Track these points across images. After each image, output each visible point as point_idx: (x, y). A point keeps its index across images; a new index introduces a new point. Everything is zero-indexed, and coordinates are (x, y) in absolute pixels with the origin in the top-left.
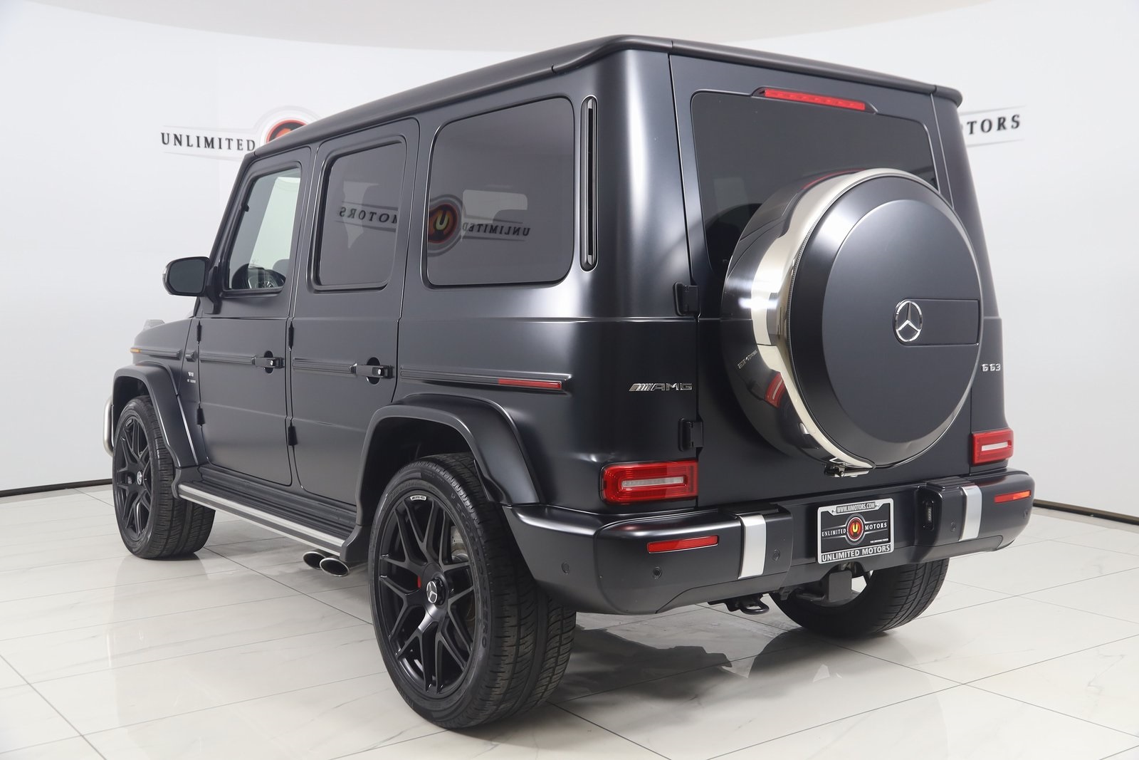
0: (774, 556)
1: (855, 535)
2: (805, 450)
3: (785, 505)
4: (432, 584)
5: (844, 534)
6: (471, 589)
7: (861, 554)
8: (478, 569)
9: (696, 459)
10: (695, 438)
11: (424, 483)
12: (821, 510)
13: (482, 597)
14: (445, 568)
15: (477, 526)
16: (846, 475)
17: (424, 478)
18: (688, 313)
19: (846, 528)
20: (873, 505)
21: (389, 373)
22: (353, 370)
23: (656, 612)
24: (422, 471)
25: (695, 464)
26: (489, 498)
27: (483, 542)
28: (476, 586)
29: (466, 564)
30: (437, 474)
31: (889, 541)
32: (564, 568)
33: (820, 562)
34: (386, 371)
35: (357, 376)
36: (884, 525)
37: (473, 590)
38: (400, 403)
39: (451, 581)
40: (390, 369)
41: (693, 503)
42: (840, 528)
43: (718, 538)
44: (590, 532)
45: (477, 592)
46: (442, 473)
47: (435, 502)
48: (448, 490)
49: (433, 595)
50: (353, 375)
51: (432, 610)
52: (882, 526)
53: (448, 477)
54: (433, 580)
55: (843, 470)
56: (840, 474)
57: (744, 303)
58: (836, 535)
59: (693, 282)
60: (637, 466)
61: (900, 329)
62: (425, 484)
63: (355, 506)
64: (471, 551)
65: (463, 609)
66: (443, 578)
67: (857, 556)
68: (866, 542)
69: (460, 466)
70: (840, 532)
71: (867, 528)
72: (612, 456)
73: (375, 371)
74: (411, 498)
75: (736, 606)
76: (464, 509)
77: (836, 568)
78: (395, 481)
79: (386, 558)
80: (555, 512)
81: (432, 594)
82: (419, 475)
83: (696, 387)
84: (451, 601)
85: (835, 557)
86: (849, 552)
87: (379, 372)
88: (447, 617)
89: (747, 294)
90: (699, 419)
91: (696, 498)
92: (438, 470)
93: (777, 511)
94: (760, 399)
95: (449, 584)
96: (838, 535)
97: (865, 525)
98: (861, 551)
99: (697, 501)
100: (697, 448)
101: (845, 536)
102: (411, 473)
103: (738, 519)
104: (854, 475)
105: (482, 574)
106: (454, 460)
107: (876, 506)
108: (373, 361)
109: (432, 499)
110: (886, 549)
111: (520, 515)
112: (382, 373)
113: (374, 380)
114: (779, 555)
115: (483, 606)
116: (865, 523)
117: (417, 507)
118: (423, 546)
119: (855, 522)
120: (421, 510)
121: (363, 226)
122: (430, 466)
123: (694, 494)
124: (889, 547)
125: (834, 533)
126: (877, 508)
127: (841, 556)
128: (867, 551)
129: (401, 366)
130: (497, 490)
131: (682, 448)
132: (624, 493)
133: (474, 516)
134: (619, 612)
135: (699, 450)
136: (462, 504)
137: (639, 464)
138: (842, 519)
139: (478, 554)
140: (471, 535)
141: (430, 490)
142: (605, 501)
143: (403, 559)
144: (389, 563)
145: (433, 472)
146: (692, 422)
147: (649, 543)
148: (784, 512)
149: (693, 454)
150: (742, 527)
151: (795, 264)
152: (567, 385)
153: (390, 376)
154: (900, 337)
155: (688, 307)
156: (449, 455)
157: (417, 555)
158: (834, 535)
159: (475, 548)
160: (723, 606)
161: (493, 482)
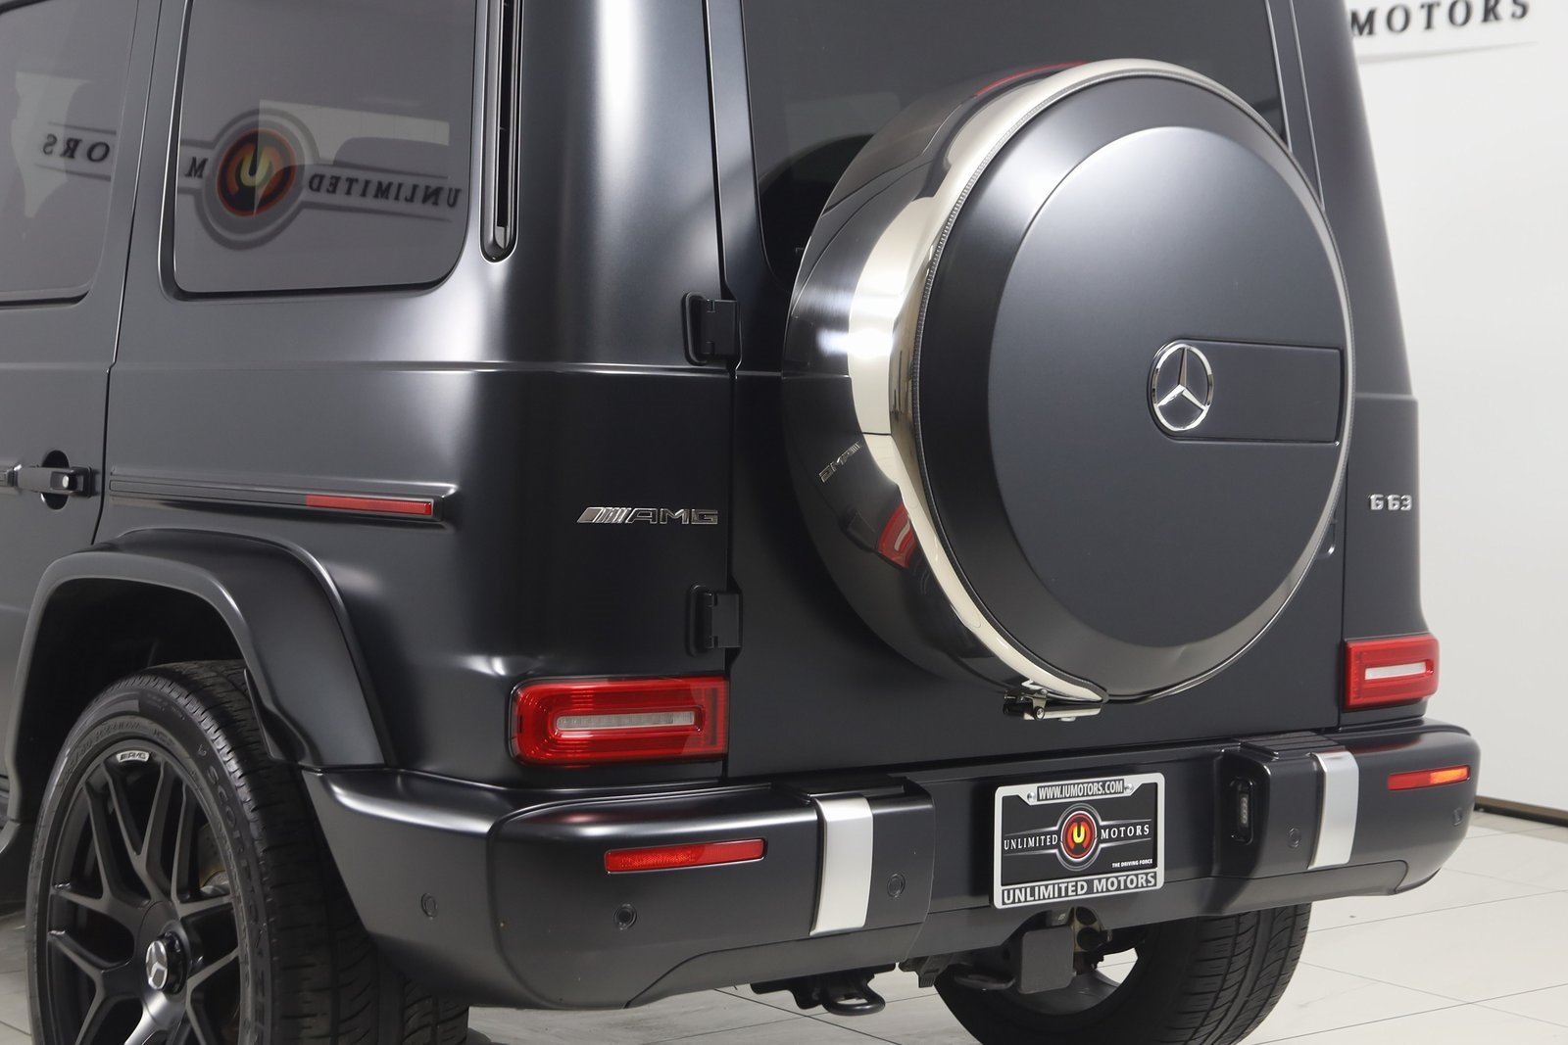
0: (892, 888)
1: (1078, 849)
2: (964, 660)
3: (921, 779)
4: (158, 948)
5: (1052, 847)
6: (232, 956)
7: (1090, 890)
8: (249, 909)
9: (725, 675)
10: (723, 626)
11: (145, 722)
12: (1002, 792)
13: (255, 971)
14: (184, 910)
15: (250, 816)
16: (1049, 715)
17: (145, 712)
18: (713, 358)
19: (1058, 833)
20: (1118, 787)
21: (87, 483)
22: (12, 479)
23: (628, 1005)
24: (142, 697)
25: (720, 686)
26: (274, 753)
27: (260, 850)
28: (243, 950)
29: (225, 900)
30: (172, 703)
31: (1154, 865)
32: (426, 904)
33: (998, 903)
34: (81, 480)
35: (20, 491)
36: (1143, 830)
37: (237, 959)
38: (111, 547)
39: (198, 940)
40: (89, 475)
41: (716, 769)
42: (1046, 834)
43: (765, 844)
44: (483, 827)
45: (246, 963)
46: (182, 701)
47: (166, 763)
48: (192, 737)
49: (158, 971)
50: (11, 490)
51: (156, 1004)
52: (1139, 832)
53: (195, 710)
54: (161, 938)
55: (1042, 704)
56: (1034, 713)
57: (831, 342)
58: (1035, 848)
59: (725, 292)
60: (604, 684)
61: (1164, 402)
62: (147, 726)
63: (6, 777)
64: (235, 871)
65: (218, 1001)
66: (183, 934)
67: (1082, 895)
68: (1103, 865)
69: (223, 684)
70: (1047, 841)
71: (1105, 835)
72: (538, 663)
73: (55, 481)
74: (119, 756)
75: (815, 996)
76: (223, 779)
77: (1039, 919)
78: (88, 719)
79: (64, 892)
80: (417, 785)
81: (156, 970)
82: (134, 705)
83: (726, 518)
84: (192, 983)
85: (1033, 895)
86: (1063, 886)
87: (65, 481)
88: (185, 1020)
89: (840, 323)
90: (733, 587)
91: (724, 758)
92: (174, 695)
93: (901, 790)
94: (869, 550)
95: (192, 944)
96: (1041, 848)
97: (1099, 828)
98: (1090, 883)
99: (725, 768)
100: (727, 650)
101: (1055, 851)
102: (118, 701)
103: (813, 806)
104: (1068, 716)
105: (256, 920)
106: (213, 674)
107: (1125, 788)
108: (56, 460)
109: (161, 757)
110: (1147, 881)
111: (337, 789)
112: (72, 485)
113: (56, 501)
114: (903, 886)
115: (255, 993)
116: (1102, 823)
117: (132, 779)
118: (139, 862)
119: (1079, 821)
120: (138, 782)
121: (68, 172)
122: (159, 686)
123: (719, 748)
124: (1155, 877)
125: (1031, 843)
126: (1128, 793)
127: (1046, 892)
128: (1104, 885)
129: (114, 469)
130: (291, 736)
131: (693, 649)
132: (557, 743)
133: (244, 793)
134: (543, 1003)
135: (731, 655)
136: (219, 767)
137: (610, 680)
138: (1050, 813)
139: (249, 877)
140: (237, 834)
141: (155, 738)
142: (518, 760)
143: (96, 893)
144: (70, 903)
145: (165, 698)
146: (715, 593)
147: (609, 852)
148: (915, 793)
149: (719, 664)
150: (821, 824)
151: (934, 256)
152: (445, 510)
153: (88, 492)
154: (1164, 421)
155: (713, 344)
156: (205, 662)
157: (129, 884)
158: (1032, 849)
159: (244, 863)
160: (786, 997)
161: (282, 717)
